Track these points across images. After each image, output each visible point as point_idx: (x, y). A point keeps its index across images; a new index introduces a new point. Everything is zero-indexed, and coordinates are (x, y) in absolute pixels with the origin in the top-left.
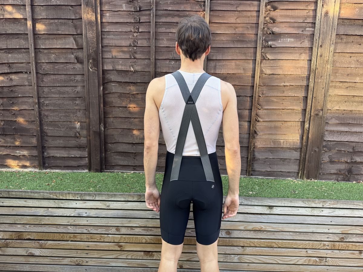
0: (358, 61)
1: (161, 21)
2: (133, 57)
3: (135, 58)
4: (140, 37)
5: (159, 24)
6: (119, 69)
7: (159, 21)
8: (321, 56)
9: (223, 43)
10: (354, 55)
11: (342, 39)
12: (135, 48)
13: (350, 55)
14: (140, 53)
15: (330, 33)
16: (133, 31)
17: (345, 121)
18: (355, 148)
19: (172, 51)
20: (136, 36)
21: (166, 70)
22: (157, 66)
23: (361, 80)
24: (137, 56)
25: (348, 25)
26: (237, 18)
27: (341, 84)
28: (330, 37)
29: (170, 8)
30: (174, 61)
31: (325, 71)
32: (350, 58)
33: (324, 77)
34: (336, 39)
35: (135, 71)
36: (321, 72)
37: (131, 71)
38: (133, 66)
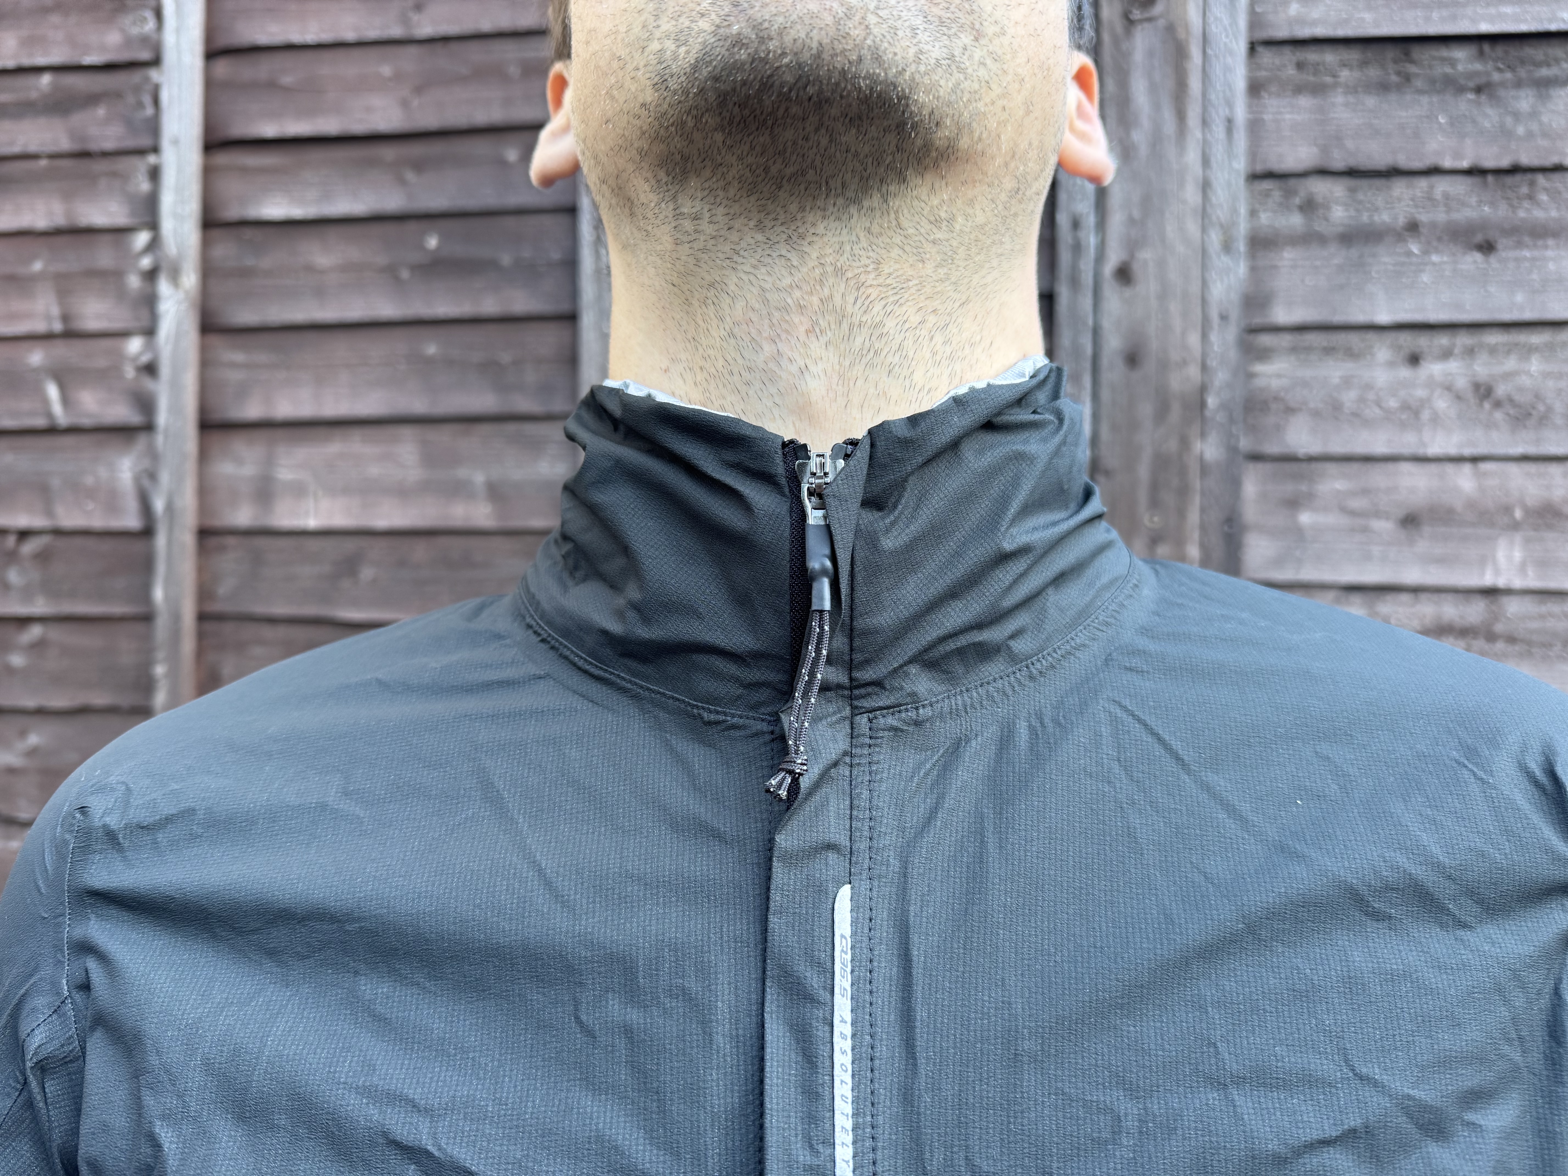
0: (1485, 392)
8: (1133, 359)
10: (1443, 340)
11: (1309, 208)
13: (1405, 339)
23: (1544, 564)
25: (1352, 89)
28: (1192, 197)
31: (1183, 492)
32: (1405, 372)
33: (1179, 543)
34: (1253, 212)
36: (1143, 498)
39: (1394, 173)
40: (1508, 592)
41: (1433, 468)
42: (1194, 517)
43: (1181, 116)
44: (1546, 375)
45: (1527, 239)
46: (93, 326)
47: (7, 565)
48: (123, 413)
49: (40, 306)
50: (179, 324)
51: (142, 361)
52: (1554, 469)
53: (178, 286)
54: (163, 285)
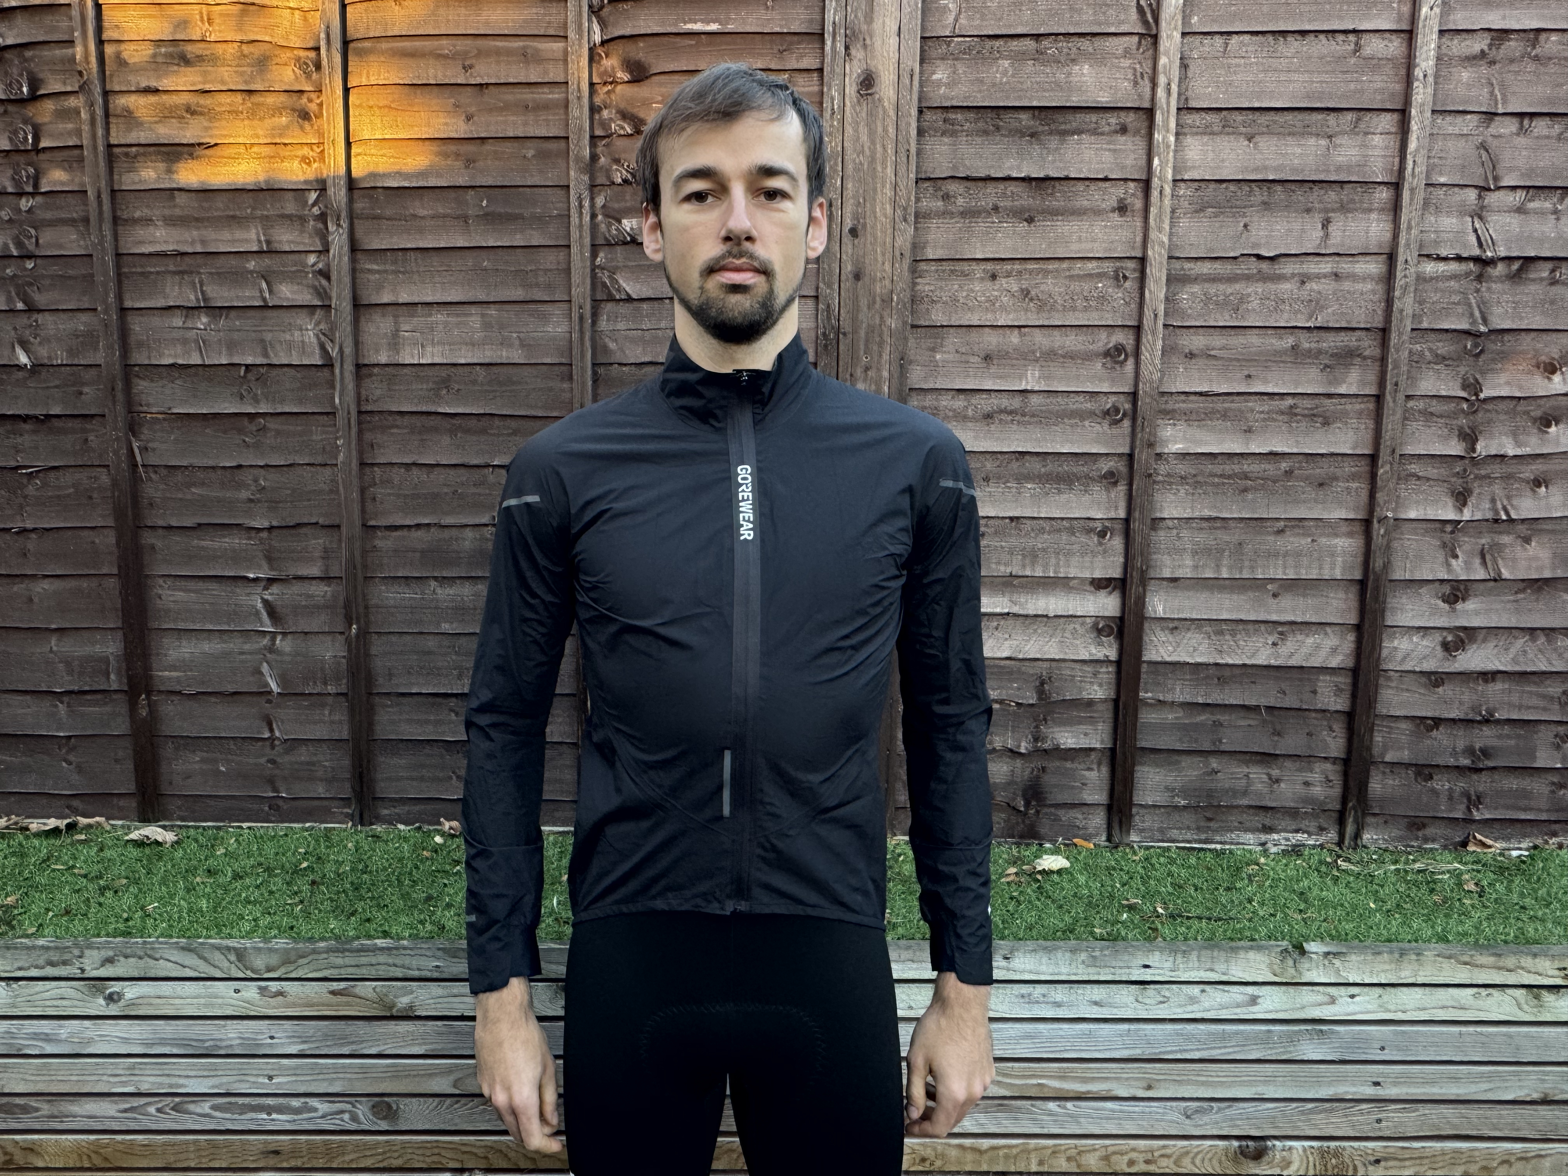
0: (1026, 293)
1: (129, 137)
2: (20, 306)
3: (32, 309)
4: (48, 215)
5: (127, 155)
7: (121, 141)
8: (857, 277)
9: (421, 231)
10: (1008, 267)
11: (946, 197)
12: (30, 265)
13: (989, 266)
14: (51, 285)
15: (890, 171)
16: (10, 190)
17: (994, 566)
18: (1047, 687)
19: (192, 272)
20: (30, 211)
21: (176, 356)
22: (133, 340)
23: (1048, 378)
24: (40, 299)
25: (970, 134)
26: (473, 115)
27: (959, 403)
28: (889, 192)
29: (165, 82)
30: (207, 315)
31: (881, 344)
32: (989, 284)
33: (879, 370)
34: (918, 200)
35: (34, 366)
36: (862, 347)
37: (19, 367)
38: (25, 345)
39: (988, 179)
40: (1032, 392)
41: (1001, 331)
42: (886, 357)
43: (884, 148)
44: (1055, 285)
45: (1049, 217)
46: (287, 248)
47: (242, 384)
48: (306, 297)
49: (252, 234)
50: (341, 247)
51: (316, 268)
52: (1056, 332)
53: (339, 225)
54: (330, 224)
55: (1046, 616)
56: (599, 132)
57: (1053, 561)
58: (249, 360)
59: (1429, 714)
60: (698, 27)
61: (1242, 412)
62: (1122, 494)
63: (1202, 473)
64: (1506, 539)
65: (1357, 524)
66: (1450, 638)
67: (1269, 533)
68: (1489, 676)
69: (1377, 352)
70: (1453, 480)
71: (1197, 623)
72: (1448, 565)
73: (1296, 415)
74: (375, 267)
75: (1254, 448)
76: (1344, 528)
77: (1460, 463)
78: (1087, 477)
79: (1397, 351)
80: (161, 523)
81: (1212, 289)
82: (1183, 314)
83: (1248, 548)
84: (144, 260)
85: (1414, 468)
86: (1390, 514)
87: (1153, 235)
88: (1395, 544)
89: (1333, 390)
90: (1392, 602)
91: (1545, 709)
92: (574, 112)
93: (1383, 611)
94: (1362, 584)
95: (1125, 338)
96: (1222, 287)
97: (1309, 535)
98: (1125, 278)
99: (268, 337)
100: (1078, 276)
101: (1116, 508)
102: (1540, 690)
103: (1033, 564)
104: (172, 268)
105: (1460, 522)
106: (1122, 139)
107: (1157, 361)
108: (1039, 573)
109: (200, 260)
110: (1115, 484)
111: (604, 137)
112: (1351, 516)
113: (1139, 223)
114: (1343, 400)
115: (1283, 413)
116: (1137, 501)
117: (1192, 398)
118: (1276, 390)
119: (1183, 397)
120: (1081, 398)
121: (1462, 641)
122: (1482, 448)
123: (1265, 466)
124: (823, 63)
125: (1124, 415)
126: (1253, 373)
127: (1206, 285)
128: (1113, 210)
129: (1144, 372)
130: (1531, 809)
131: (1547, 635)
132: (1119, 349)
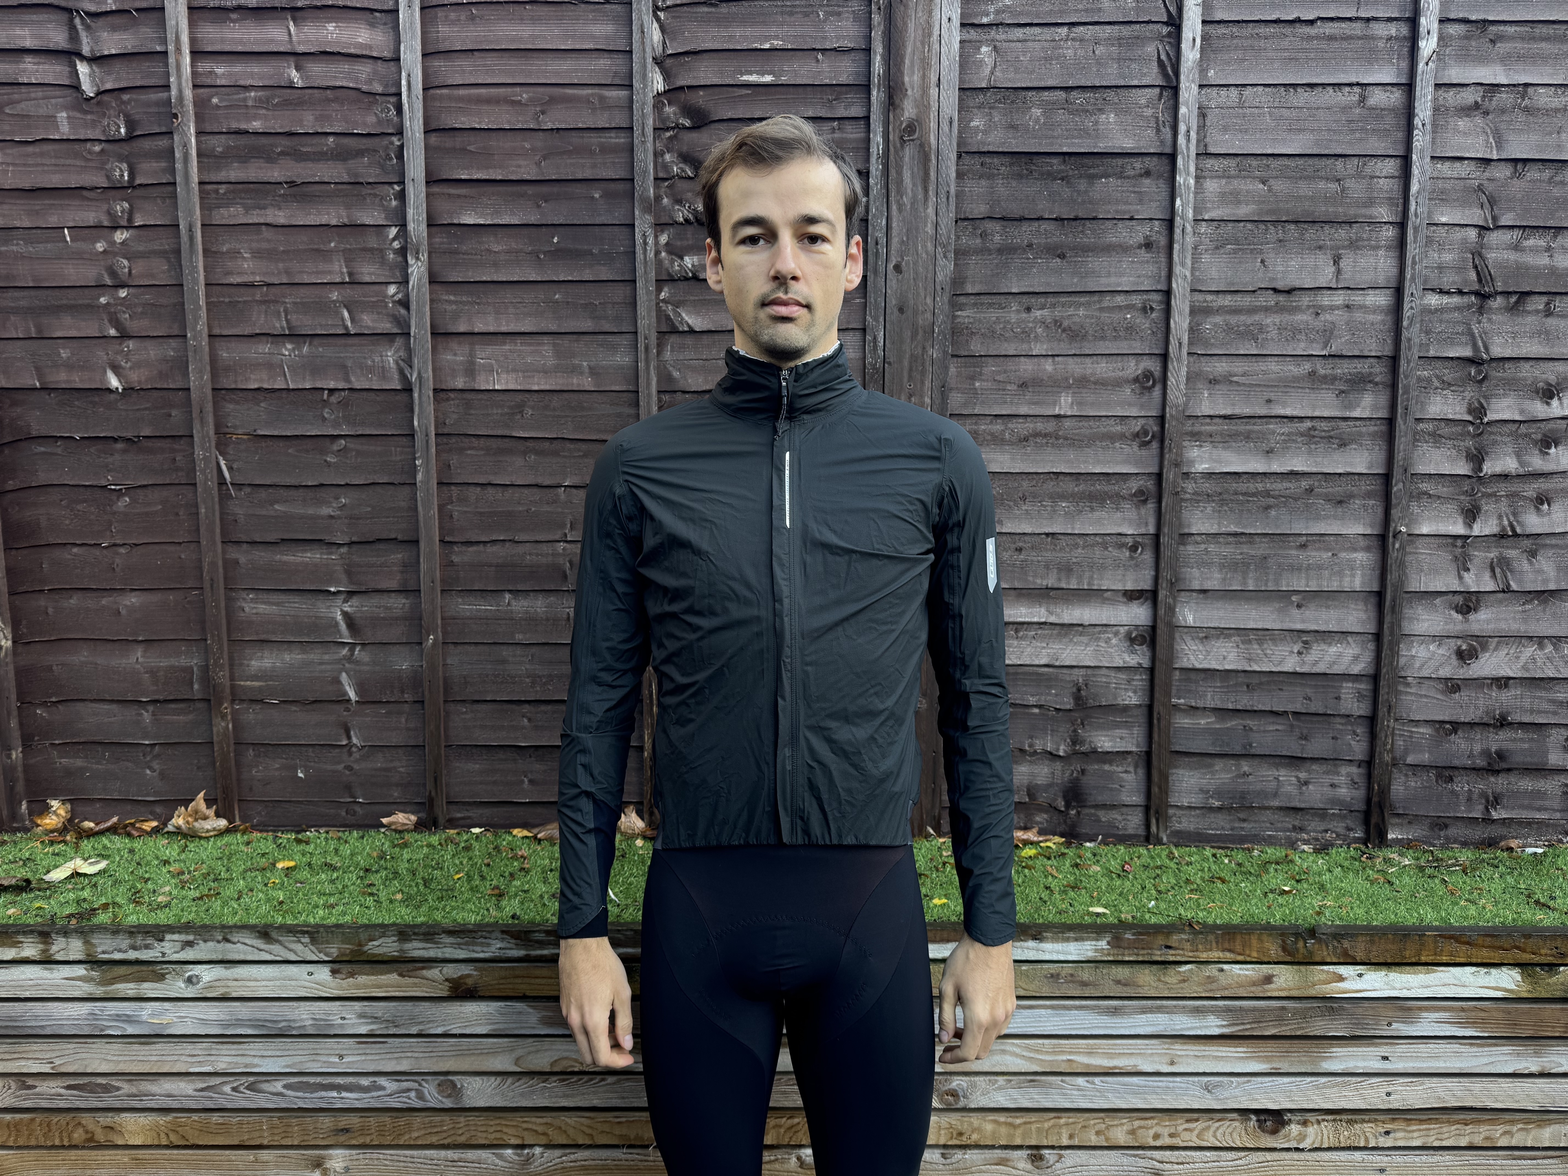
0: (1059, 325)
1: (222, 176)
2: (113, 332)
3: (124, 336)
4: (142, 247)
5: (217, 192)
6: (57, 382)
7: (214, 179)
8: (902, 309)
9: (495, 265)
10: (1042, 300)
11: (984, 236)
12: (123, 293)
13: (1025, 299)
14: (142, 313)
15: (931, 211)
16: (106, 223)
17: (1031, 579)
18: (1083, 693)
19: (277, 302)
20: (123, 243)
21: (262, 380)
22: (221, 365)
23: (1080, 404)
24: (134, 326)
25: (1006, 177)
26: (545, 158)
27: (998, 427)
28: (930, 231)
29: (256, 125)
30: (292, 343)
31: (923, 372)
32: (1024, 315)
33: (922, 397)
34: (958, 237)
35: (124, 389)
36: (906, 374)
37: (110, 390)
38: (117, 370)
39: (1022, 219)
40: (1065, 416)
41: (1036, 360)
42: (928, 384)
43: (926, 190)
44: (1086, 317)
45: (1080, 253)
46: (367, 279)
47: (324, 407)
48: (386, 326)
49: (336, 267)
50: (420, 279)
51: (396, 298)
52: (1088, 360)
53: (418, 259)
54: (409, 258)
55: (1081, 625)
56: (661, 175)
57: (1087, 574)
58: (332, 385)
59: (1447, 719)
60: (753, 78)
61: (1264, 434)
62: (1152, 512)
63: (1227, 491)
64: (1512, 553)
65: (1373, 538)
66: (1464, 647)
67: (1291, 548)
68: (1503, 683)
69: (1387, 379)
70: (1462, 497)
71: (1223, 633)
72: (1461, 578)
73: (1314, 437)
74: (452, 298)
75: (1276, 467)
76: (1362, 543)
77: (1468, 481)
78: (1118, 495)
79: (1406, 377)
80: (244, 538)
81: (1233, 320)
82: (1206, 343)
83: (1271, 562)
84: (232, 290)
85: (1424, 486)
86: (1404, 529)
87: (1177, 269)
88: (1409, 558)
89: (1348, 414)
90: (1407, 612)
91: (1555, 713)
92: (639, 155)
93: (1400, 621)
94: (1380, 595)
95: (1154, 366)
96: (1243, 318)
97: (1327, 550)
98: (1152, 308)
99: (349, 364)
100: (1108, 307)
101: (1147, 524)
102: (1552, 696)
103: (1068, 577)
104: (258, 297)
105: (1469, 537)
106: (1147, 181)
107: (1182, 387)
108: (1073, 585)
109: (287, 290)
110: (1145, 502)
111: (666, 179)
112: (1369, 532)
113: (1163, 259)
114: (1358, 423)
115: (1302, 435)
116: (1167, 517)
117: (1217, 420)
118: (1296, 413)
119: (1208, 420)
120: (1112, 422)
121: (1476, 651)
122: (1490, 467)
123: (1286, 484)
124: (869, 111)
125: (1153, 436)
126: (1273, 398)
127: (1228, 317)
128: (1140, 247)
129: (1171, 396)
130: (1546, 809)
131: (1554, 645)
132: (1148, 375)
